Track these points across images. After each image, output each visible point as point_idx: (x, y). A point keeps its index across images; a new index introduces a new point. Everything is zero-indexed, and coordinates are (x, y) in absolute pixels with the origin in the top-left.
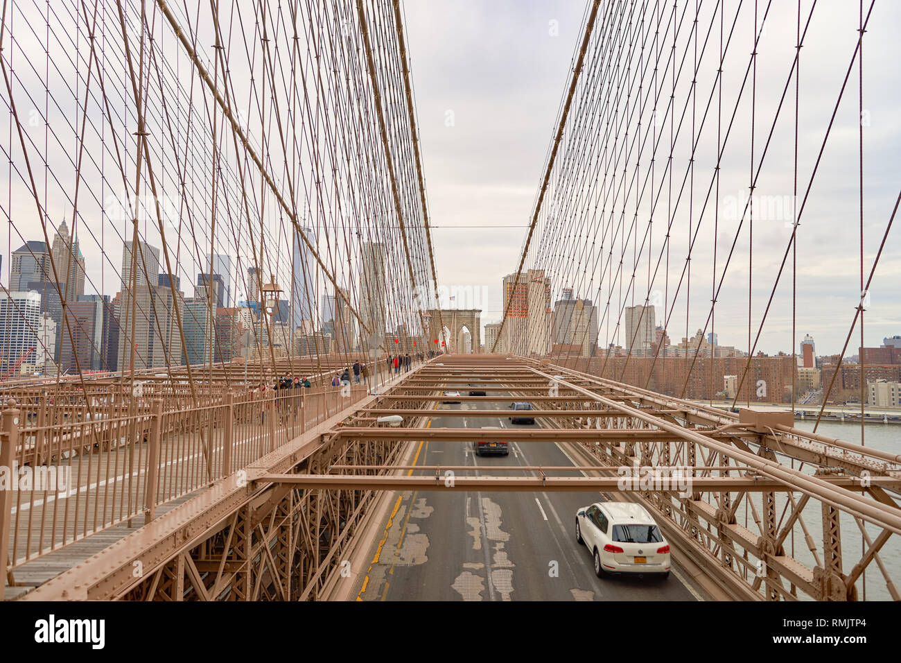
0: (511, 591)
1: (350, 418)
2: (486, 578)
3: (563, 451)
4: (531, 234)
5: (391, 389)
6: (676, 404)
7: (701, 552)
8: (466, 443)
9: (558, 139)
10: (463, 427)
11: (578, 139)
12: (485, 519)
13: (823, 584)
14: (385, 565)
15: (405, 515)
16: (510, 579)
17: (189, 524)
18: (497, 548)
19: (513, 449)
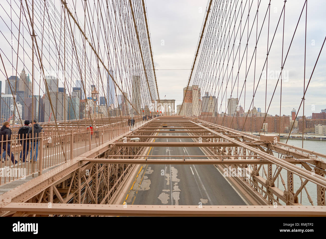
0: (178, 199)
1: (121, 139)
2: (170, 195)
3: (202, 150)
4: (192, 72)
5: (139, 128)
6: (239, 133)
7: (247, 186)
8: (167, 147)
9: (202, 37)
10: (166, 141)
11: (208, 37)
12: (172, 174)
13: (287, 197)
14: (135, 190)
15: (143, 173)
16: (179, 195)
17: (54, 176)
18: (175, 184)
19: (184, 149)
